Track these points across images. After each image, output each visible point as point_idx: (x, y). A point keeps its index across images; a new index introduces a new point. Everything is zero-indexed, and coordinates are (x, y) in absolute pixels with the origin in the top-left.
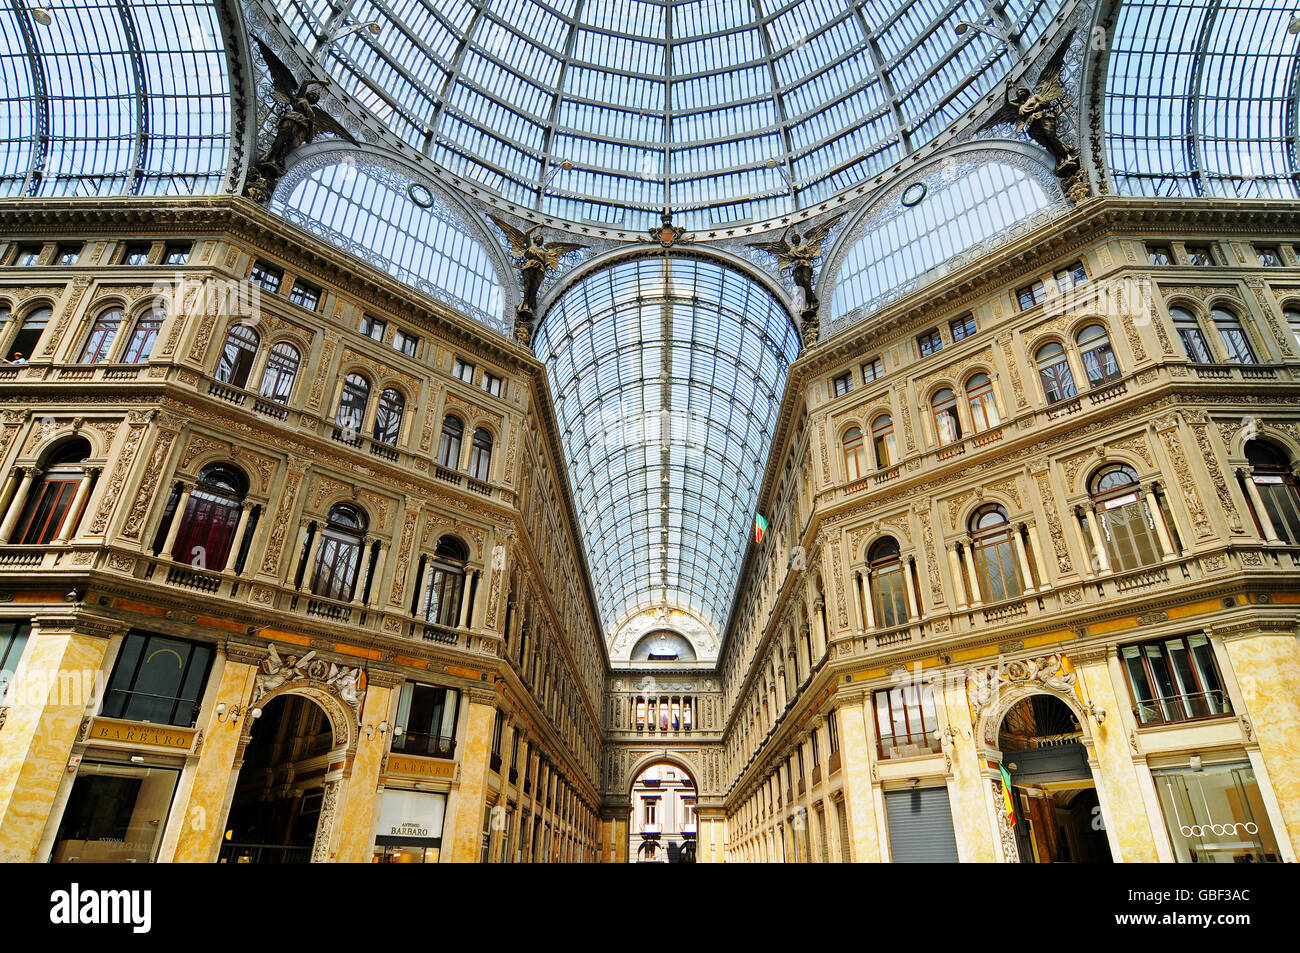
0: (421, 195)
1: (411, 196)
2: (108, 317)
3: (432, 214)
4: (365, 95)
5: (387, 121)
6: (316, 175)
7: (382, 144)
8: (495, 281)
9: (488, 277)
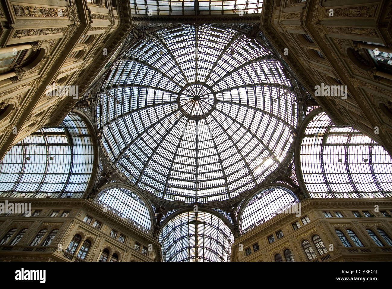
0: (133, 195)
1: (131, 195)
2: (42, 231)
3: (135, 200)
4: (124, 171)
5: (128, 177)
6: (108, 192)
7: (126, 183)
8: (150, 218)
9: (148, 217)
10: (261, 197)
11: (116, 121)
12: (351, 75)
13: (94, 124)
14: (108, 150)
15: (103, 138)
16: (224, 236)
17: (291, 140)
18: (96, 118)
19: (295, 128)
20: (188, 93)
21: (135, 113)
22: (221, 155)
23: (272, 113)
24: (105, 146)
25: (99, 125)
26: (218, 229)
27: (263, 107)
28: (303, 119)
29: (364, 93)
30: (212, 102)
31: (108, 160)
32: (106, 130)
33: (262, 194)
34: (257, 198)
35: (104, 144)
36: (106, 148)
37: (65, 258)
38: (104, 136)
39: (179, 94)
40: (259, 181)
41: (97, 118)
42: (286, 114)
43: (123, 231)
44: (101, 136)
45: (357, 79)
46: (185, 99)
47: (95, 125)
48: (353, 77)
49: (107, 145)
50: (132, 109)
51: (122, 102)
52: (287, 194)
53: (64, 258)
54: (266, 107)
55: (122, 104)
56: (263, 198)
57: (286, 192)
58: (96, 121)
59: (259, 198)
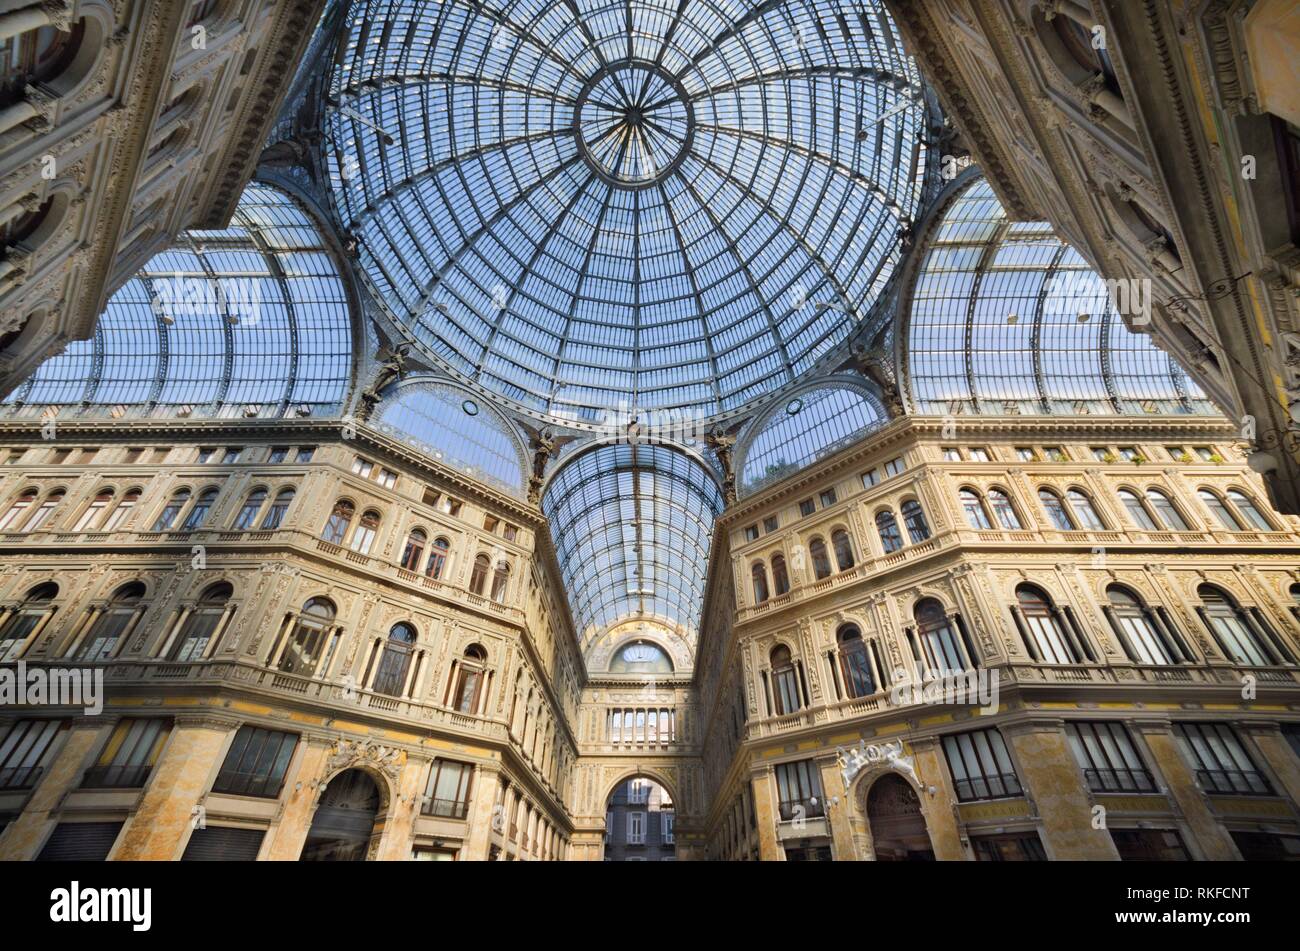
10: (798, 411)
11: (395, 202)
12: (1041, 90)
13: (329, 215)
14: (385, 289)
15: (364, 254)
16: (703, 499)
17: (896, 257)
18: (330, 195)
19: (913, 219)
20: (606, 100)
21: (447, 171)
22: (705, 297)
23: (856, 167)
24: (374, 278)
25: (346, 215)
26: (688, 483)
27: (833, 150)
28: (936, 196)
29: (1072, 148)
30: (680, 130)
31: (391, 318)
32: (369, 229)
33: (801, 404)
34: (788, 412)
35: (371, 272)
36: (378, 284)
37: (322, 552)
38: (366, 247)
39: (577, 103)
40: (799, 370)
41: (334, 196)
42: (894, 175)
43: (451, 492)
44: (356, 249)
45: (1055, 105)
46: (597, 121)
47: (333, 218)
48: (1046, 97)
49: (381, 275)
50: (436, 158)
51: (403, 137)
52: (862, 404)
53: (319, 551)
54: (840, 149)
55: (404, 145)
56: (802, 413)
57: (860, 399)
58: (335, 205)
59: (794, 414)
